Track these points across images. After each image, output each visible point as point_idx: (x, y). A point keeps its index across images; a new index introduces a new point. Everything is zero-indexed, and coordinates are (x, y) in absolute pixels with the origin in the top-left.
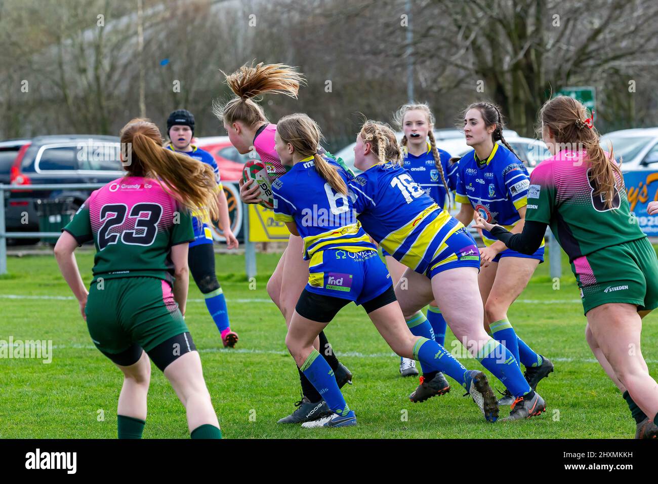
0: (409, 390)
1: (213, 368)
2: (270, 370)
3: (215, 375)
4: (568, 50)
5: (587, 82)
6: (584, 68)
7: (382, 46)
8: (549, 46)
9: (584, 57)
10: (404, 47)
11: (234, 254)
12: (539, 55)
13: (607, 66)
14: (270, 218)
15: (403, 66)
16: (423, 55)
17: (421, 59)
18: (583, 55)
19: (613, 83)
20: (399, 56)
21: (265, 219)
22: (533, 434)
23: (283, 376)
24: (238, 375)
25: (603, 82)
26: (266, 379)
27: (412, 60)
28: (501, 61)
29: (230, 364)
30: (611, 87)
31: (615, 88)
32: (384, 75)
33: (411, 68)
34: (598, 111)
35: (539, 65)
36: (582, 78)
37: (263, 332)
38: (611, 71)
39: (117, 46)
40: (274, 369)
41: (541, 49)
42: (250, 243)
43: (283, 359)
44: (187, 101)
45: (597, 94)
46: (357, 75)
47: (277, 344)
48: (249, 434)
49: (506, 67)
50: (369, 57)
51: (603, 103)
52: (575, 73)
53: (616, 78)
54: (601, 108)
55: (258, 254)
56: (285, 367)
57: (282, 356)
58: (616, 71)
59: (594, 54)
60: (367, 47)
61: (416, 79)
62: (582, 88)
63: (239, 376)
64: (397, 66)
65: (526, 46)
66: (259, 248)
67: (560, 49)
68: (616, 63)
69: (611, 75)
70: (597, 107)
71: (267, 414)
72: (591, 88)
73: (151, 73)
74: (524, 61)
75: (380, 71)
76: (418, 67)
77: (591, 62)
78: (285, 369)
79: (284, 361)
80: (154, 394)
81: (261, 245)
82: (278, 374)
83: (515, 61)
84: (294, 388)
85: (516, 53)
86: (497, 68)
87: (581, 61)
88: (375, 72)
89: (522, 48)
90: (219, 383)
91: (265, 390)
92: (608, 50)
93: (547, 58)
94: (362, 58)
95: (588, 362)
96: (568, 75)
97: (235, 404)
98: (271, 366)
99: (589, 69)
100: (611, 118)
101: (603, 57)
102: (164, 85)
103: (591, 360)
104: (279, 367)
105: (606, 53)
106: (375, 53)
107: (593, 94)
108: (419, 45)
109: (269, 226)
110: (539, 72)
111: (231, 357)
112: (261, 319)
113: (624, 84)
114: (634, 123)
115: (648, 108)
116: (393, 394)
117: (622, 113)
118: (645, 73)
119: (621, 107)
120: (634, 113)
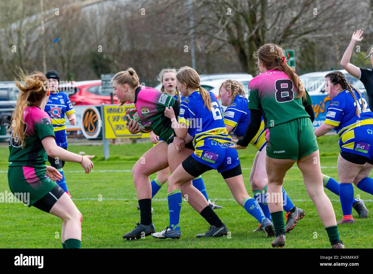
0: (195, 219)
1: (87, 209)
2: (118, 209)
3: (87, 212)
4: (279, 30)
5: (290, 47)
6: (288, 39)
7: (177, 29)
8: (269, 27)
9: (288, 33)
10: (189, 29)
11: (97, 146)
12: (263, 32)
13: (301, 38)
14: (116, 125)
15: (189, 40)
16: (199, 34)
17: (199, 36)
18: (288, 32)
19: (305, 47)
20: (186, 34)
21: (114, 126)
22: (264, 241)
23: (125, 212)
24: (100, 212)
25: (299, 47)
26: (116, 214)
27: (193, 36)
28: (242, 36)
29: (96, 207)
30: (303, 49)
31: (306, 50)
32: (178, 45)
33: (193, 41)
34: (296, 63)
35: (264, 37)
36: (288, 45)
37: (114, 189)
38: (304, 40)
39: (30, 32)
40: (120, 209)
41: (264, 29)
42: (106, 139)
43: (125, 203)
44: (69, 61)
45: (296, 53)
46: (163, 45)
47: (122, 195)
48: (107, 245)
49: (245, 39)
50: (170, 35)
51: (299, 58)
52: (283, 42)
53: (306, 44)
54: (298, 61)
55: (110, 145)
56: (127, 208)
57: (125, 201)
58: (306, 40)
59: (294, 31)
60: (168, 30)
61: (196, 47)
62: (289, 50)
63: (101, 213)
64: (185, 40)
65: (256, 27)
66: (111, 142)
67: (275, 29)
68: (306, 36)
69: (303, 43)
70: (296, 60)
71: (117, 233)
72: (292, 50)
73: (49, 46)
74: (255, 36)
75: (176, 43)
76: (197, 40)
77: (292, 36)
78: (126, 209)
79: (125, 204)
80: (54, 224)
81: (112, 140)
82: (123, 211)
83: (250, 36)
84: (131, 219)
85: (250, 31)
86: (241, 40)
87: (287, 35)
88: (173, 43)
89: (254, 29)
90: (90, 217)
91: (115, 220)
92: (302, 29)
93: (268, 34)
94: (166, 36)
95: (294, 201)
96: (280, 43)
97: (99, 228)
98: (119, 207)
99: (291, 40)
100: (304, 66)
101: (299, 33)
102: (56, 53)
103: (295, 200)
104: (123, 208)
105: (301, 31)
106: (173, 33)
107: (294, 53)
108: (197, 28)
109: (116, 129)
110: (263, 42)
111: (96, 202)
112: (112, 181)
113: (311, 48)
114: (316, 69)
115: (324, 60)
116: (186, 221)
117: (310, 63)
118: (322, 41)
119: (309, 60)
120: (316, 63)
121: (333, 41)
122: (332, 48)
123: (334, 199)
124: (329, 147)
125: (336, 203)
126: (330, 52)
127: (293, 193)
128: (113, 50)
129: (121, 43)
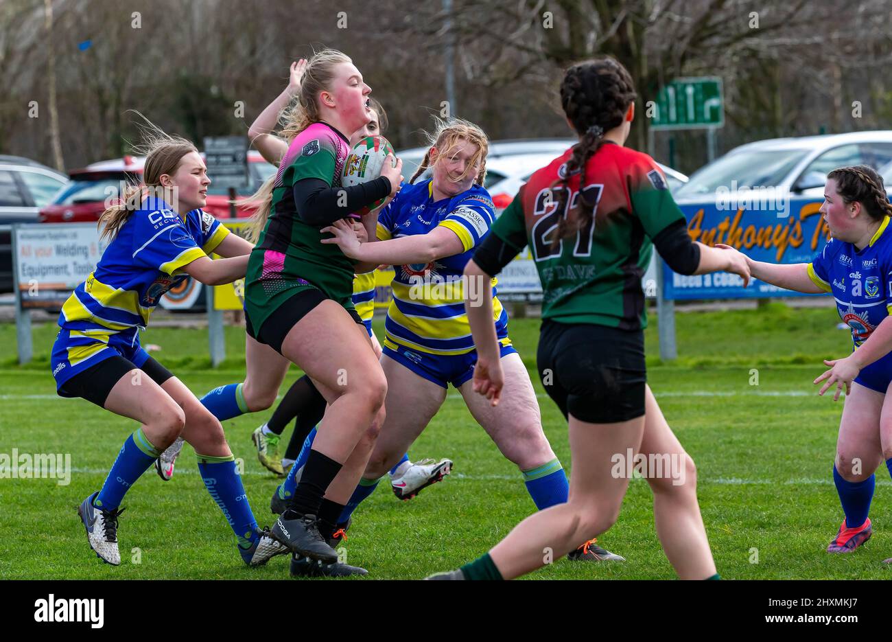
1: (164, 497)
3: (166, 507)
4: (681, 24)
5: (710, 70)
6: (706, 49)
7: (407, 19)
8: (653, 17)
9: (705, 33)
10: (440, 20)
11: (192, 328)
12: (639, 30)
13: (738, 46)
15: (439, 48)
16: (468, 32)
17: (466, 38)
18: (703, 29)
19: (748, 70)
20: (431, 33)
24: (200, 506)
25: (734, 69)
27: (452, 38)
28: (583, 39)
29: (189, 492)
30: (746, 76)
31: (751, 79)
32: (410, 62)
33: (450, 51)
34: (726, 113)
35: (640, 45)
36: (704, 64)
37: (236, 444)
38: (746, 53)
39: (16, 22)
40: (254, 498)
41: (642, 21)
42: (215, 311)
44: (119, 103)
45: (725, 88)
49: (590, 47)
50: (389, 34)
51: (734, 100)
52: (693, 56)
53: (753, 63)
54: (731, 108)
55: (226, 328)
58: (754, 53)
59: (720, 28)
60: (385, 20)
61: (458, 68)
62: (705, 79)
63: (201, 509)
64: (430, 48)
65: (620, 17)
66: (229, 319)
67: (670, 20)
68: (753, 42)
69: (745, 59)
70: (726, 107)
72: (716, 79)
73: (65, 61)
74: (617, 40)
75: (405, 55)
76: (461, 50)
77: (716, 40)
81: (231, 315)
82: (261, 505)
83: (603, 39)
85: (605, 28)
86: (577, 49)
87: (702, 39)
88: (397, 57)
89: (613, 21)
90: (173, 519)
92: (741, 21)
93: (651, 34)
94: (378, 36)
96: (683, 59)
97: (197, 550)
98: (250, 493)
99: (714, 51)
100: (747, 123)
101: (734, 32)
102: (84, 79)
103: (722, 480)
105: (737, 28)
106: (397, 28)
107: (720, 88)
108: (461, 17)
110: (639, 56)
111: (189, 481)
113: (765, 72)
114: (780, 131)
115: (801, 107)
116: (430, 532)
117: (762, 115)
118: (795, 57)
119: (760, 105)
120: (779, 114)
121: (824, 57)
122: (821, 75)
123: (825, 477)
124: (811, 339)
125: (831, 490)
126: (816, 85)
127: (715, 461)
128: (236, 75)
129: (258, 55)
